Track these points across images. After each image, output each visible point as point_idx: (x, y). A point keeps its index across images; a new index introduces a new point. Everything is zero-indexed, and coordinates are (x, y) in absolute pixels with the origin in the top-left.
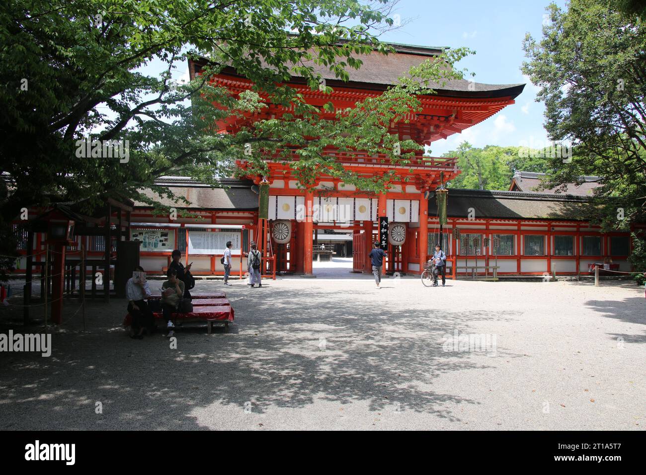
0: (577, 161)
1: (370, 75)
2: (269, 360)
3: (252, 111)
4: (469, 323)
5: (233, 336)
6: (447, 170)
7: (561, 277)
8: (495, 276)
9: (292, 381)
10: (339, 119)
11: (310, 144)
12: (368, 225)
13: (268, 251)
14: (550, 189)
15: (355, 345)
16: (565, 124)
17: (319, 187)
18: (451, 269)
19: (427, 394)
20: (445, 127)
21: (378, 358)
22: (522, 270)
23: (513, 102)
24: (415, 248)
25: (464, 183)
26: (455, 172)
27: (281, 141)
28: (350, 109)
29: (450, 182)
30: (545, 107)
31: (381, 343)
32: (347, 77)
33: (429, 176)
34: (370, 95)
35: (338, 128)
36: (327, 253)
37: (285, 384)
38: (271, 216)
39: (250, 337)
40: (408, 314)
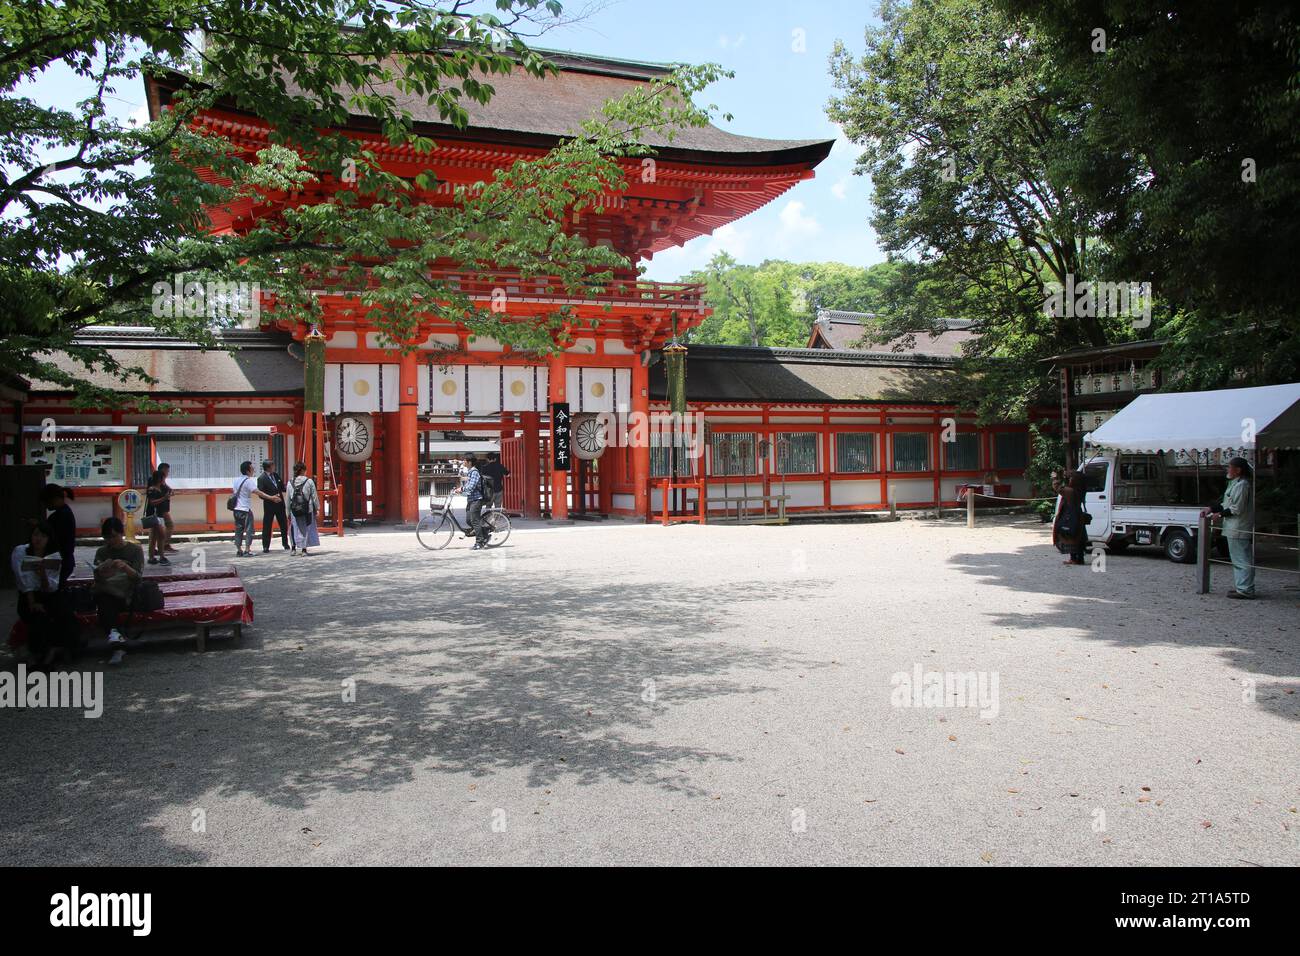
0: (933, 291)
1: (529, 116)
2: (326, 698)
3: (285, 187)
4: (731, 607)
5: (252, 655)
6: (685, 307)
7: (907, 512)
8: (781, 515)
9: (373, 739)
10: (460, 205)
11: (401, 255)
12: (530, 420)
13: (325, 479)
14: (883, 344)
15: (502, 659)
16: (909, 219)
17: (428, 345)
18: (696, 503)
19: (641, 747)
20: (680, 223)
21: (546, 683)
22: (834, 502)
23: (812, 175)
24: (625, 463)
25: (723, 334)
26: (701, 312)
27: (341, 249)
28: (483, 184)
29: (693, 331)
30: (873, 186)
31: (554, 654)
32: (464, 120)
33: (648, 319)
34: (521, 156)
35: (459, 223)
36: (449, 479)
37: (357, 744)
38: (331, 406)
39: (288, 654)
40: (608, 595)
